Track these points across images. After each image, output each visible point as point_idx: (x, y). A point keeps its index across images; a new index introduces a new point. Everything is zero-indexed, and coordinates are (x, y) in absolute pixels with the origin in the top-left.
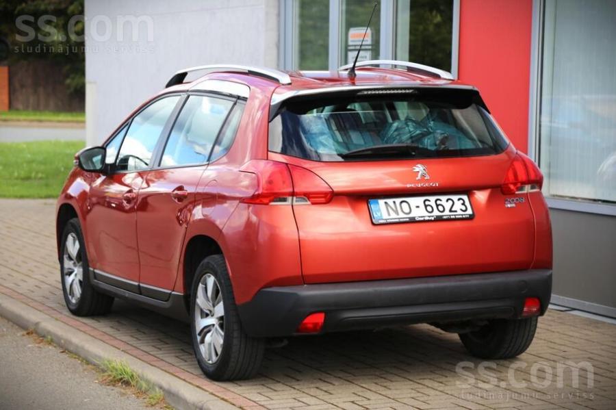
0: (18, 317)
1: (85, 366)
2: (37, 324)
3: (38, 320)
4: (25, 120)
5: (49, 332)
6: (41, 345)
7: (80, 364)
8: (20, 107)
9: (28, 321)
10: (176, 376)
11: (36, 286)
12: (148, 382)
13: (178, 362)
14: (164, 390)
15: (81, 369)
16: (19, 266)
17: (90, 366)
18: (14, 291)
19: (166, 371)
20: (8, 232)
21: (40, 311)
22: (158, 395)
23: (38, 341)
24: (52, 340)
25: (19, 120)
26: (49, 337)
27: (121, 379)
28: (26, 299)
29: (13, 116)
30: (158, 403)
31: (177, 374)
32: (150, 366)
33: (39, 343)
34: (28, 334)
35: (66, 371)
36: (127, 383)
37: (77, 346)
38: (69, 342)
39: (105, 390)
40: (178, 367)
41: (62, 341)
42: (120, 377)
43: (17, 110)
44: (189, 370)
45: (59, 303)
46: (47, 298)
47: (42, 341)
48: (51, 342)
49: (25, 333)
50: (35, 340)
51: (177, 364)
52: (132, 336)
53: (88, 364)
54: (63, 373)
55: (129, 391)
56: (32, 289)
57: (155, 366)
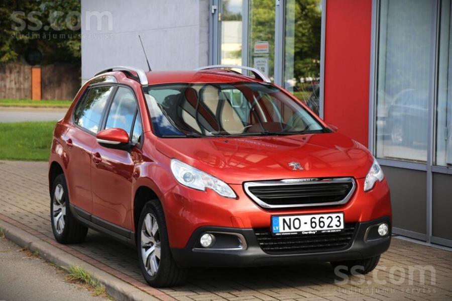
0: (19, 239)
1: (58, 271)
2: (30, 243)
3: (31, 241)
4: (50, 107)
5: (37, 249)
6: (31, 257)
7: (55, 269)
8: (49, 97)
9: (24, 242)
10: (115, 276)
11: (35, 219)
12: (96, 280)
13: (119, 268)
14: (106, 285)
15: (55, 272)
16: (26, 206)
17: (62, 271)
18: (19, 222)
19: (109, 273)
20: (23, 183)
21: (34, 235)
22: (102, 289)
23: (29, 255)
24: (39, 254)
25: (45, 107)
26: (37, 252)
27: (80, 279)
28: (25, 228)
29: (43, 104)
30: (101, 294)
31: (116, 275)
32: (99, 270)
33: (30, 256)
34: (24, 250)
35: (45, 274)
36: (83, 282)
37: (54, 258)
38: (49, 255)
39: (68, 286)
40: (118, 271)
41: (45, 255)
42: (79, 277)
43: (47, 99)
44: (125, 273)
45: (48, 230)
46: (41, 227)
47: (32, 255)
48: (38, 256)
49: (21, 249)
50: (28, 254)
51: (118, 269)
52: (92, 251)
53: (60, 270)
54: (42, 275)
55: (84, 287)
56: (31, 221)
57: (102, 270)
